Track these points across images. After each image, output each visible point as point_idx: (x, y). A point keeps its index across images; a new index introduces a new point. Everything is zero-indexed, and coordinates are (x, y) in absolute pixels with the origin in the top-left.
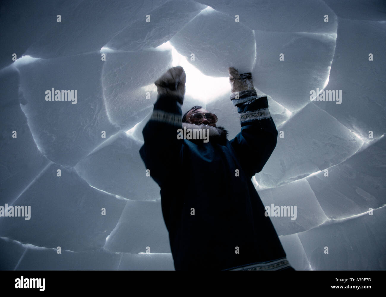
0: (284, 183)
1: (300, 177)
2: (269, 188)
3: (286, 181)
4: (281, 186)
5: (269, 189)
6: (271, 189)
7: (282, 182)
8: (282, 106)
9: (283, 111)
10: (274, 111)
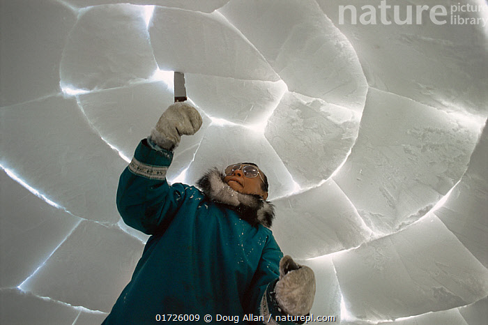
0: (403, 224)
1: (422, 213)
2: (387, 235)
3: (406, 222)
4: (402, 230)
5: (386, 237)
6: (389, 236)
7: (401, 224)
8: (346, 108)
9: (352, 116)
10: (339, 120)
